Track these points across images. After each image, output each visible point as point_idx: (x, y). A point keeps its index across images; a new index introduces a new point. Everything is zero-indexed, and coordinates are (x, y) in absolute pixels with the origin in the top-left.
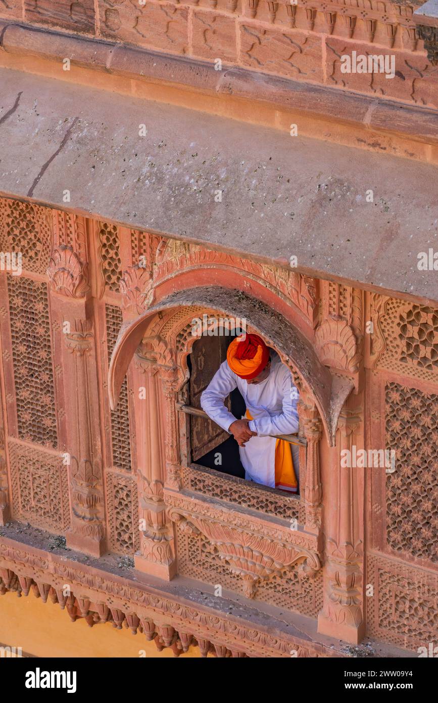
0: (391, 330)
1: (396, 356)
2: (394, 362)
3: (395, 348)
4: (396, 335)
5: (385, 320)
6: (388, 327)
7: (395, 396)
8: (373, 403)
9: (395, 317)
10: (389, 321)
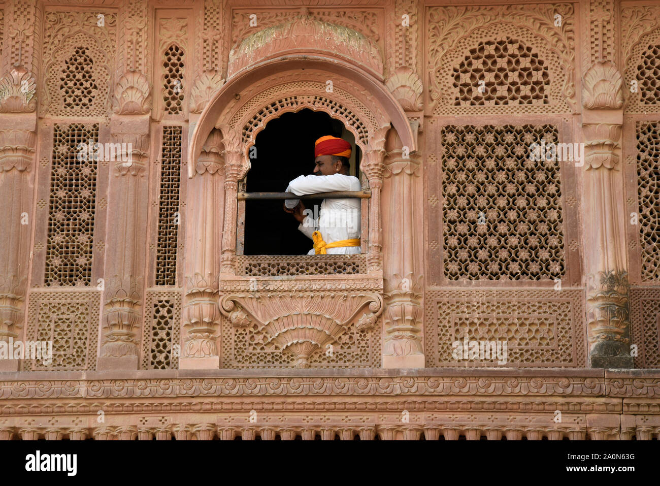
0: (446, 81)
1: (451, 102)
2: (449, 106)
3: (449, 95)
4: (451, 85)
5: (441, 74)
6: (443, 79)
7: (451, 138)
8: (430, 149)
9: (449, 70)
10: (444, 74)
